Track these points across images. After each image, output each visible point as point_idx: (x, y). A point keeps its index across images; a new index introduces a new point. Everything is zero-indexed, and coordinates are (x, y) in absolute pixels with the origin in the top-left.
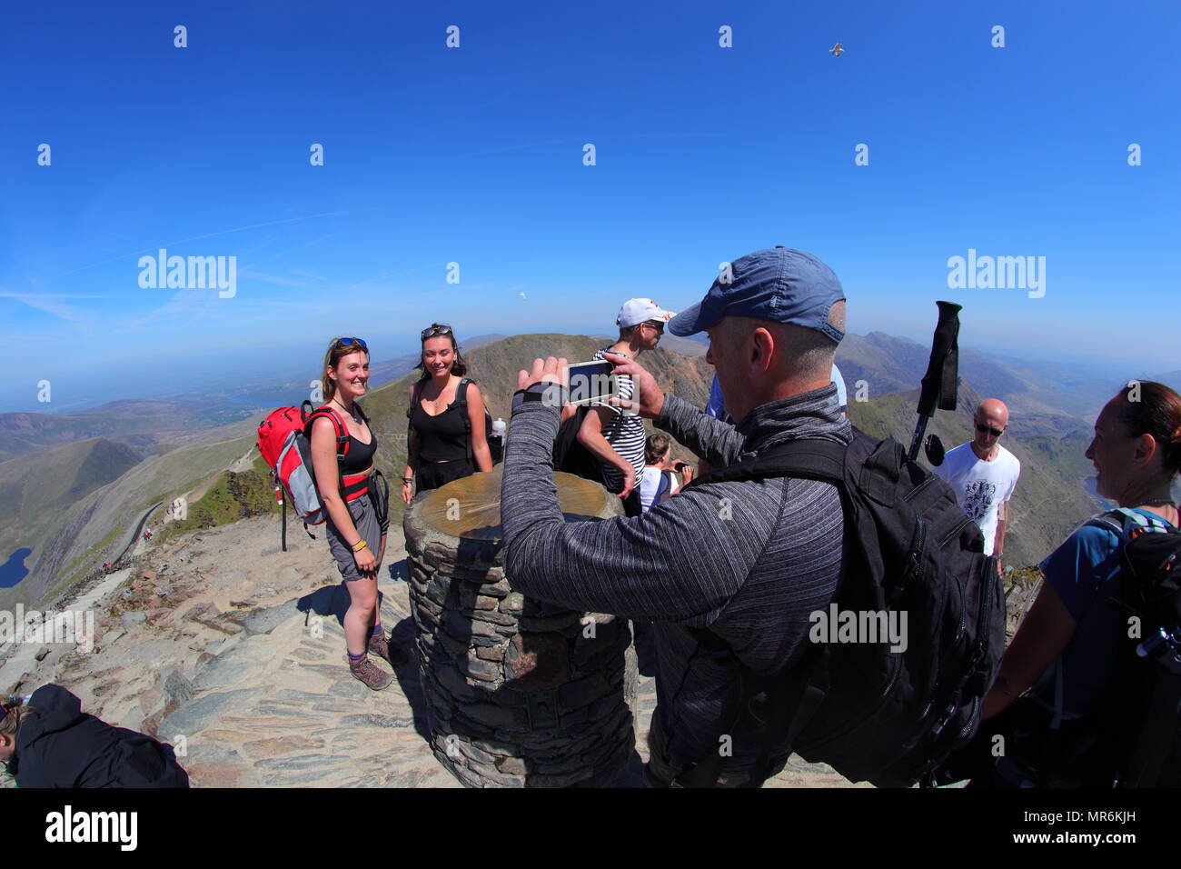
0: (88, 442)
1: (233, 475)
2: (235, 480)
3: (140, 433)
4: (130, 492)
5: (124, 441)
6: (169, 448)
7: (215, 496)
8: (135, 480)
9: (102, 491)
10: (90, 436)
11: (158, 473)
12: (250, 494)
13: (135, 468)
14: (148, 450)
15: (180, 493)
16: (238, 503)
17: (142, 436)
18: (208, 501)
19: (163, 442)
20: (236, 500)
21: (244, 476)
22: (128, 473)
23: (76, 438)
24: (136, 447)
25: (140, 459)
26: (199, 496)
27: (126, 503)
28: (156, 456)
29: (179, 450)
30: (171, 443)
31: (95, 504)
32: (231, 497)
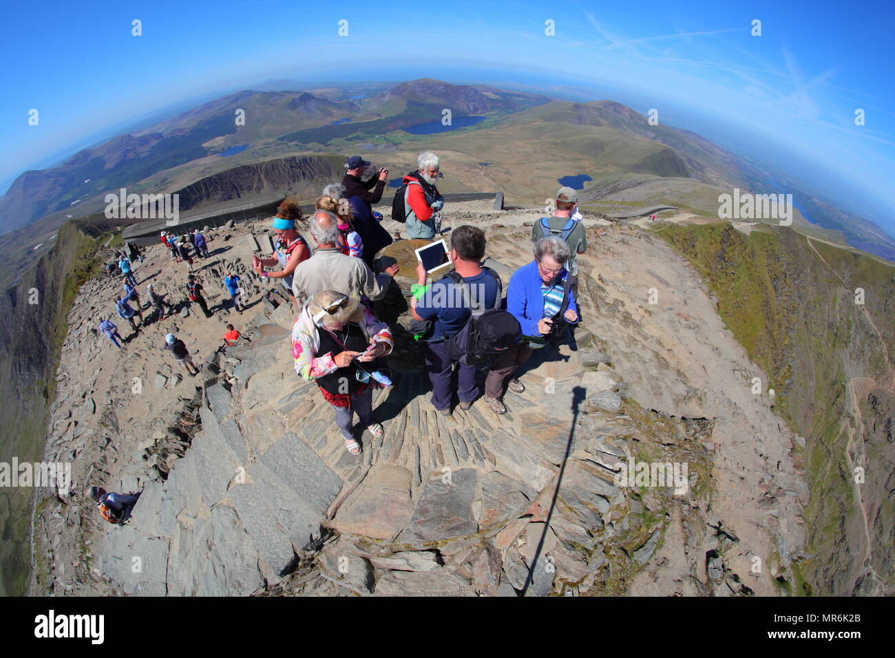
0: (661, 145)
1: (731, 228)
2: (730, 232)
3: (698, 161)
4: (669, 190)
5: (684, 159)
6: (710, 182)
7: (710, 230)
8: (676, 184)
9: (653, 177)
10: (664, 142)
11: (694, 192)
12: (732, 247)
13: (682, 179)
14: (697, 174)
15: (693, 212)
16: (719, 247)
17: (698, 164)
18: (703, 229)
19: (709, 175)
20: (720, 242)
21: (738, 234)
22: (675, 178)
23: (654, 138)
24: (690, 167)
25: (688, 176)
26: (700, 222)
27: (663, 194)
28: (699, 181)
29: (714, 187)
30: (714, 180)
31: (644, 182)
32: (719, 239)
